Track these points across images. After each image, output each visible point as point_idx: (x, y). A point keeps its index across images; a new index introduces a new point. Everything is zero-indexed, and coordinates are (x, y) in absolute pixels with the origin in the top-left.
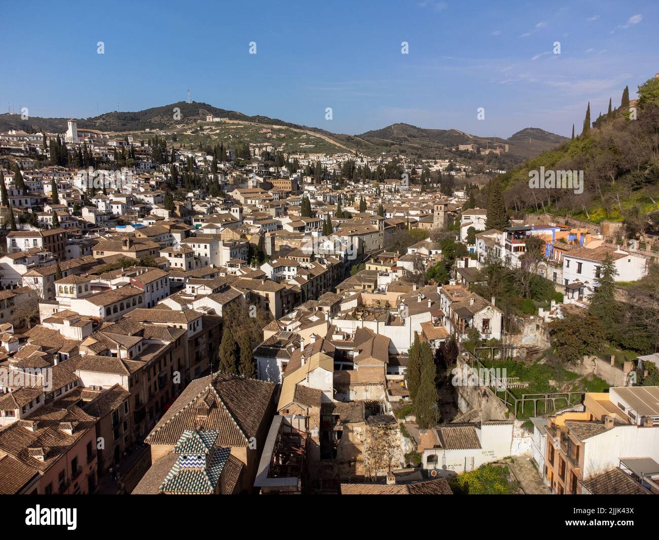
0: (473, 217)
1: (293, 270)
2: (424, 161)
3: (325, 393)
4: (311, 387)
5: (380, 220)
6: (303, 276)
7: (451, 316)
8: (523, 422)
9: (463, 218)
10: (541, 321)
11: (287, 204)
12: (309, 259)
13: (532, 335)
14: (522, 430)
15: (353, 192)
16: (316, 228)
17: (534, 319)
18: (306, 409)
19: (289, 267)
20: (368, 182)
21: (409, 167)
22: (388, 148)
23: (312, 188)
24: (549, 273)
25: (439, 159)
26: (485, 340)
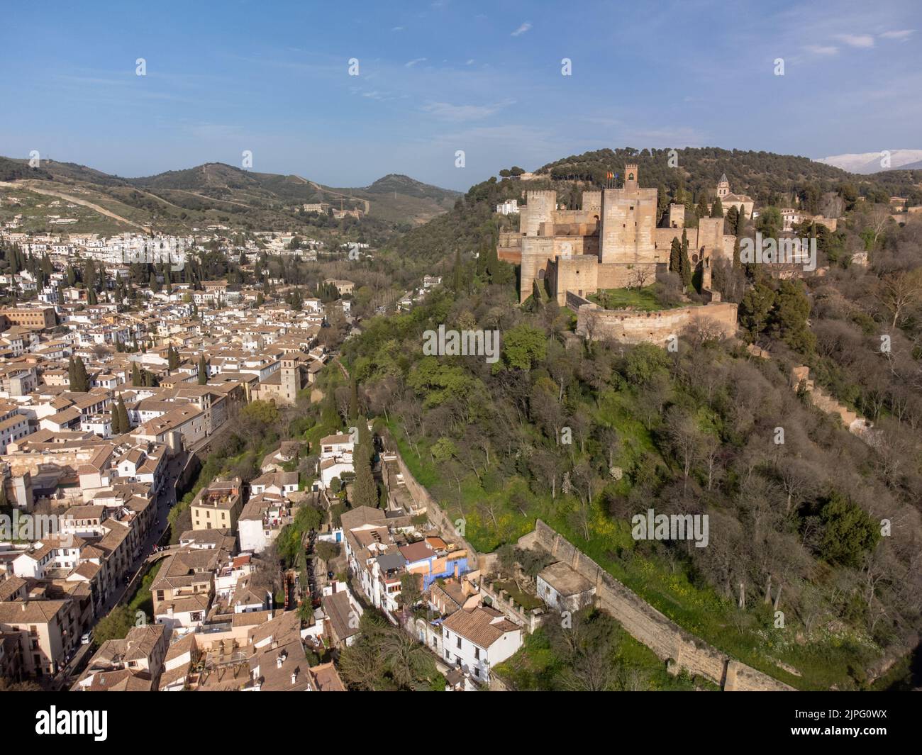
1: (74, 553)
2: (257, 234)
6: (91, 560)
12: (98, 519)
15: (153, 317)
19: (66, 550)
20: (176, 290)
21: (236, 252)
25: (279, 230)
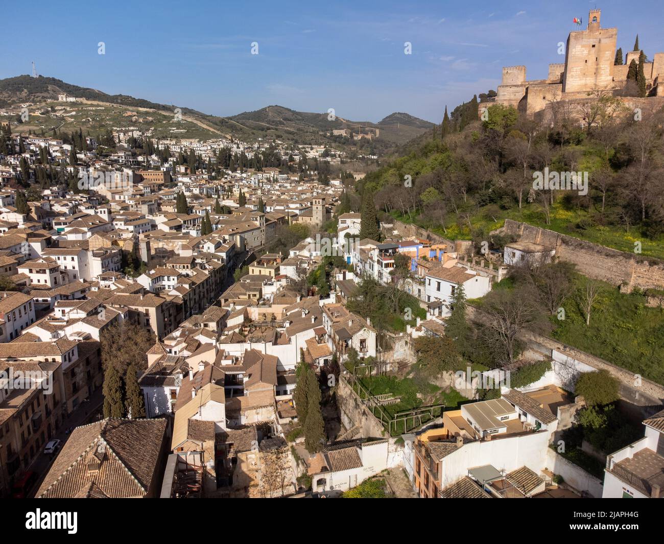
0: (349, 221)
1: (173, 279)
2: (300, 146)
3: (218, 424)
4: (204, 419)
5: (260, 217)
6: (184, 285)
7: (332, 335)
8: (396, 439)
9: (340, 222)
10: (409, 338)
11: (161, 199)
12: (189, 265)
13: (402, 350)
14: (395, 446)
15: (231, 183)
16: (194, 225)
17: (403, 336)
18: (200, 444)
19: (168, 277)
20: (246, 171)
21: (286, 154)
22: (264, 133)
23: (186, 180)
24: (413, 289)
25: (315, 145)
26: (363, 359)
